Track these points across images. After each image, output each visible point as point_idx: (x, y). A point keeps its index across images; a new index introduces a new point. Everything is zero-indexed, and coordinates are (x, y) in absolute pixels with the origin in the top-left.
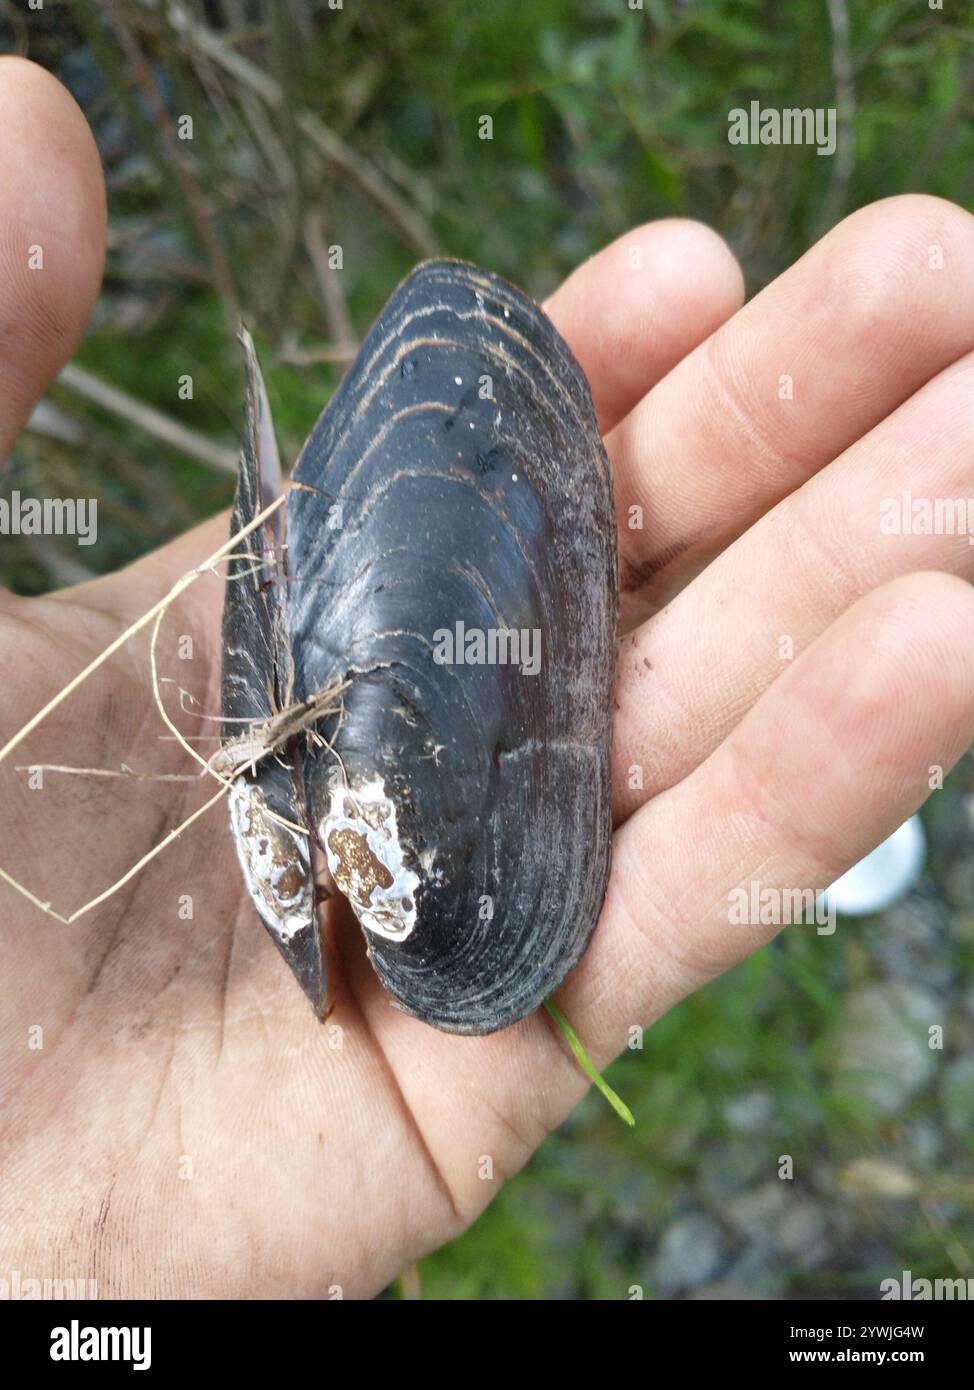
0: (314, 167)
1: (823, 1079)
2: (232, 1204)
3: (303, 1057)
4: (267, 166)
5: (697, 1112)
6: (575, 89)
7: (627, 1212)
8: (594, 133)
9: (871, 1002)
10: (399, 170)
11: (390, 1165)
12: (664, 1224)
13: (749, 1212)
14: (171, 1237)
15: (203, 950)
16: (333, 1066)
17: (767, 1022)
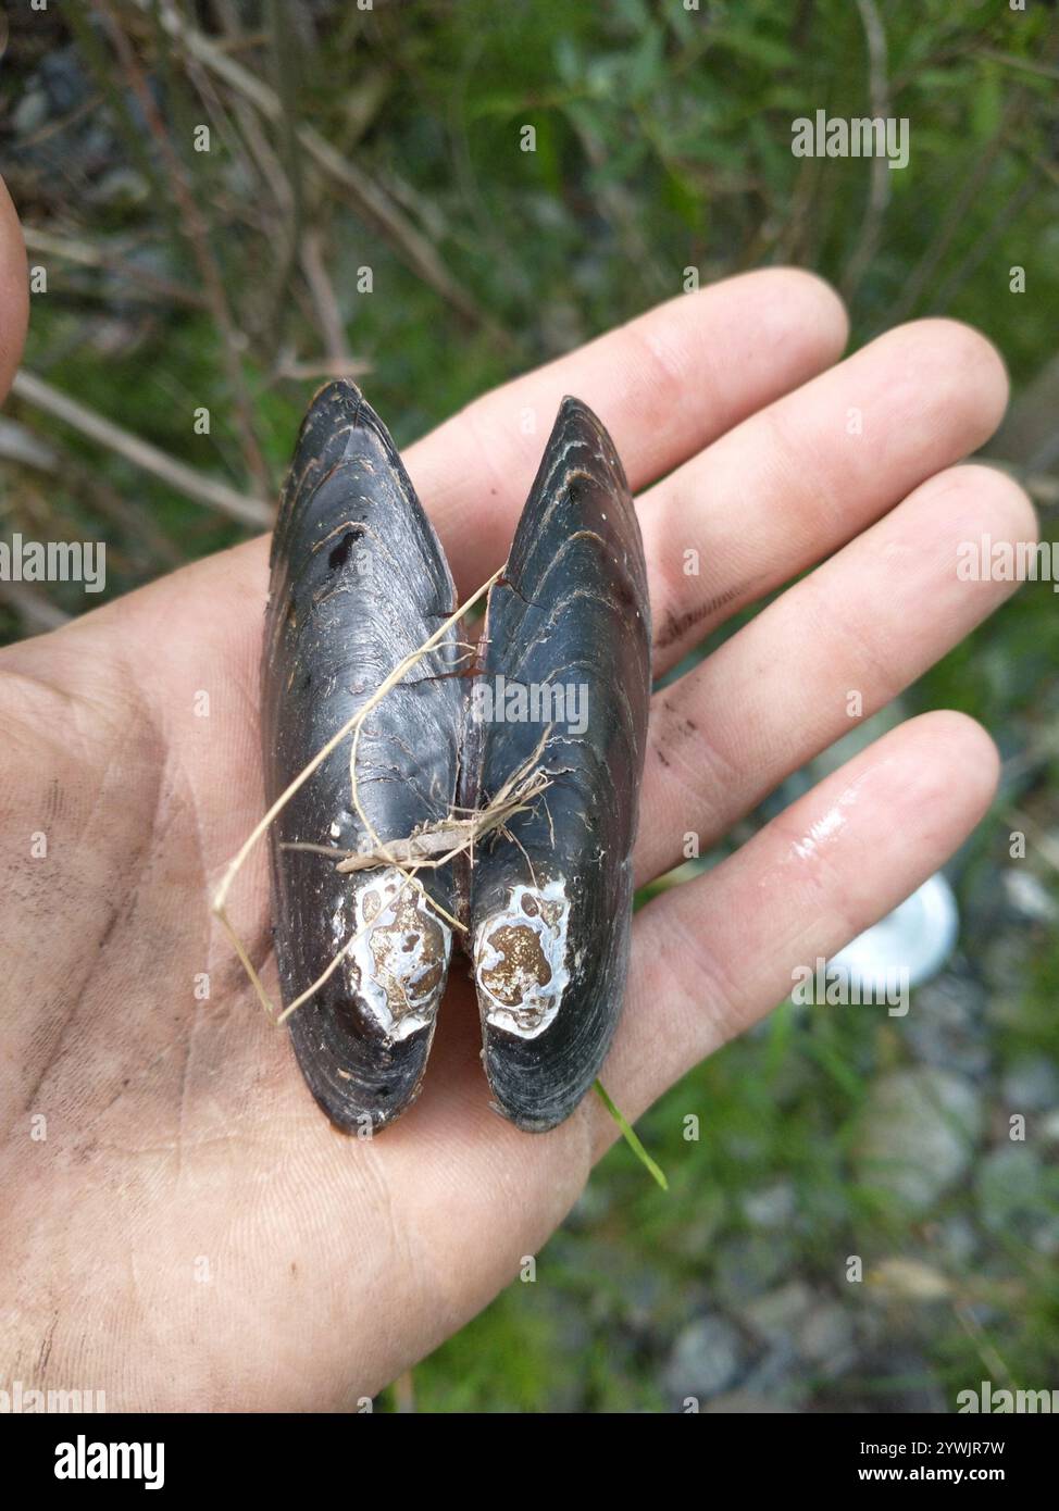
0: (314, 185)
1: (848, 1171)
2: (193, 1341)
3: (274, 1183)
4: (263, 182)
5: (714, 1206)
6: (592, 103)
7: (639, 1315)
8: (613, 153)
9: (902, 1089)
10: (406, 193)
11: (371, 1294)
12: (678, 1326)
13: (770, 1314)
14: (122, 1377)
15: (155, 1060)
16: (308, 1192)
17: (789, 1110)
